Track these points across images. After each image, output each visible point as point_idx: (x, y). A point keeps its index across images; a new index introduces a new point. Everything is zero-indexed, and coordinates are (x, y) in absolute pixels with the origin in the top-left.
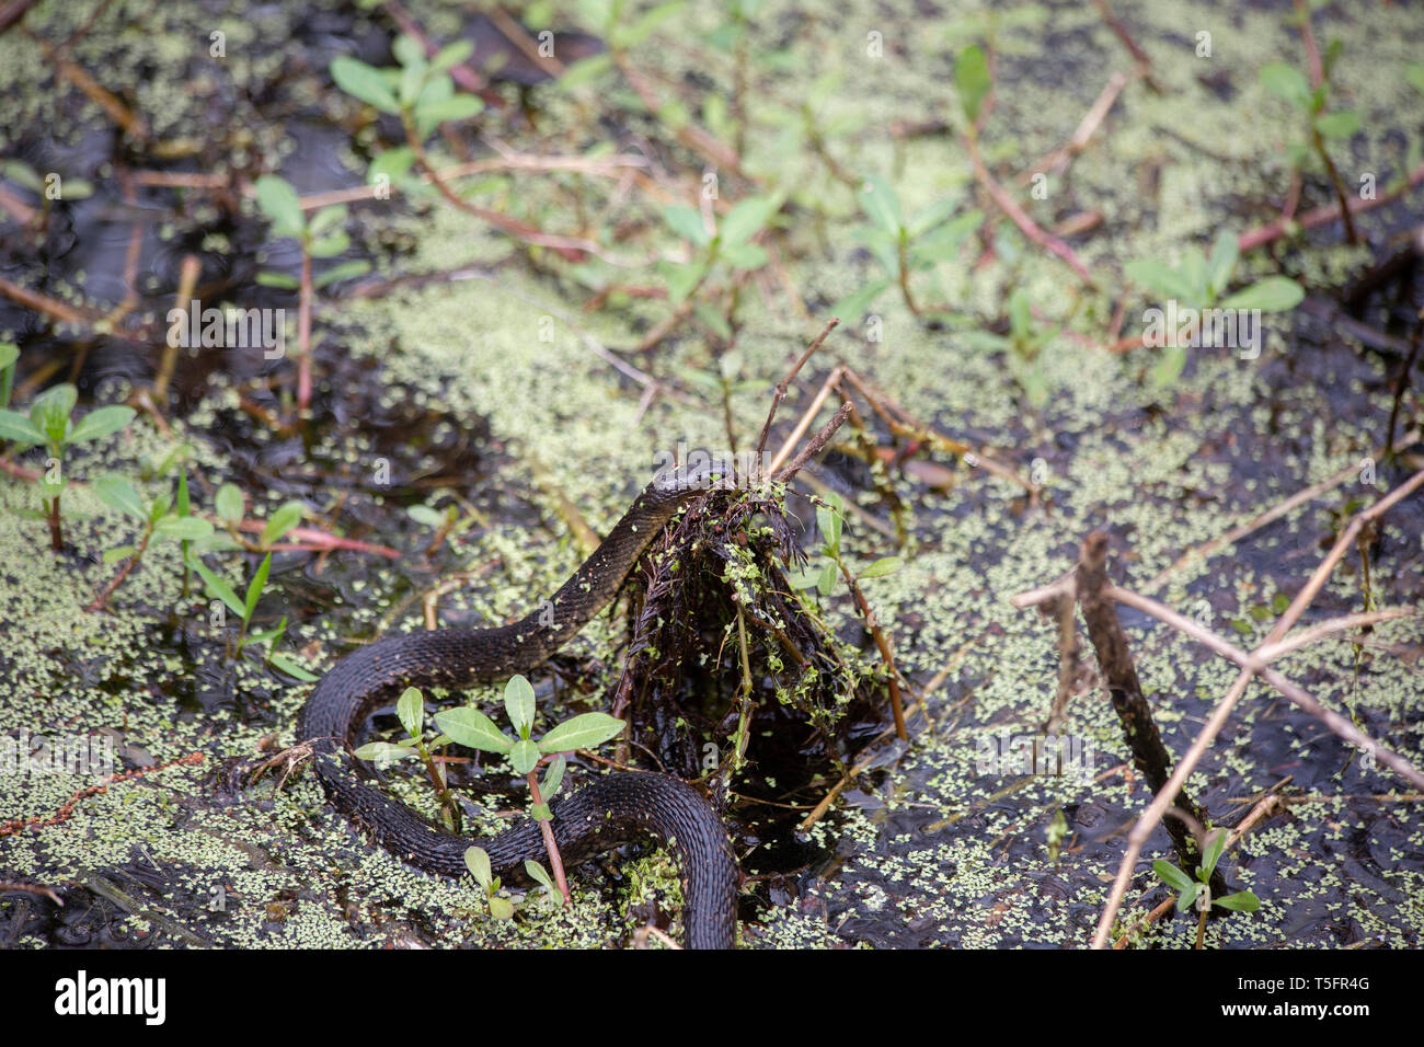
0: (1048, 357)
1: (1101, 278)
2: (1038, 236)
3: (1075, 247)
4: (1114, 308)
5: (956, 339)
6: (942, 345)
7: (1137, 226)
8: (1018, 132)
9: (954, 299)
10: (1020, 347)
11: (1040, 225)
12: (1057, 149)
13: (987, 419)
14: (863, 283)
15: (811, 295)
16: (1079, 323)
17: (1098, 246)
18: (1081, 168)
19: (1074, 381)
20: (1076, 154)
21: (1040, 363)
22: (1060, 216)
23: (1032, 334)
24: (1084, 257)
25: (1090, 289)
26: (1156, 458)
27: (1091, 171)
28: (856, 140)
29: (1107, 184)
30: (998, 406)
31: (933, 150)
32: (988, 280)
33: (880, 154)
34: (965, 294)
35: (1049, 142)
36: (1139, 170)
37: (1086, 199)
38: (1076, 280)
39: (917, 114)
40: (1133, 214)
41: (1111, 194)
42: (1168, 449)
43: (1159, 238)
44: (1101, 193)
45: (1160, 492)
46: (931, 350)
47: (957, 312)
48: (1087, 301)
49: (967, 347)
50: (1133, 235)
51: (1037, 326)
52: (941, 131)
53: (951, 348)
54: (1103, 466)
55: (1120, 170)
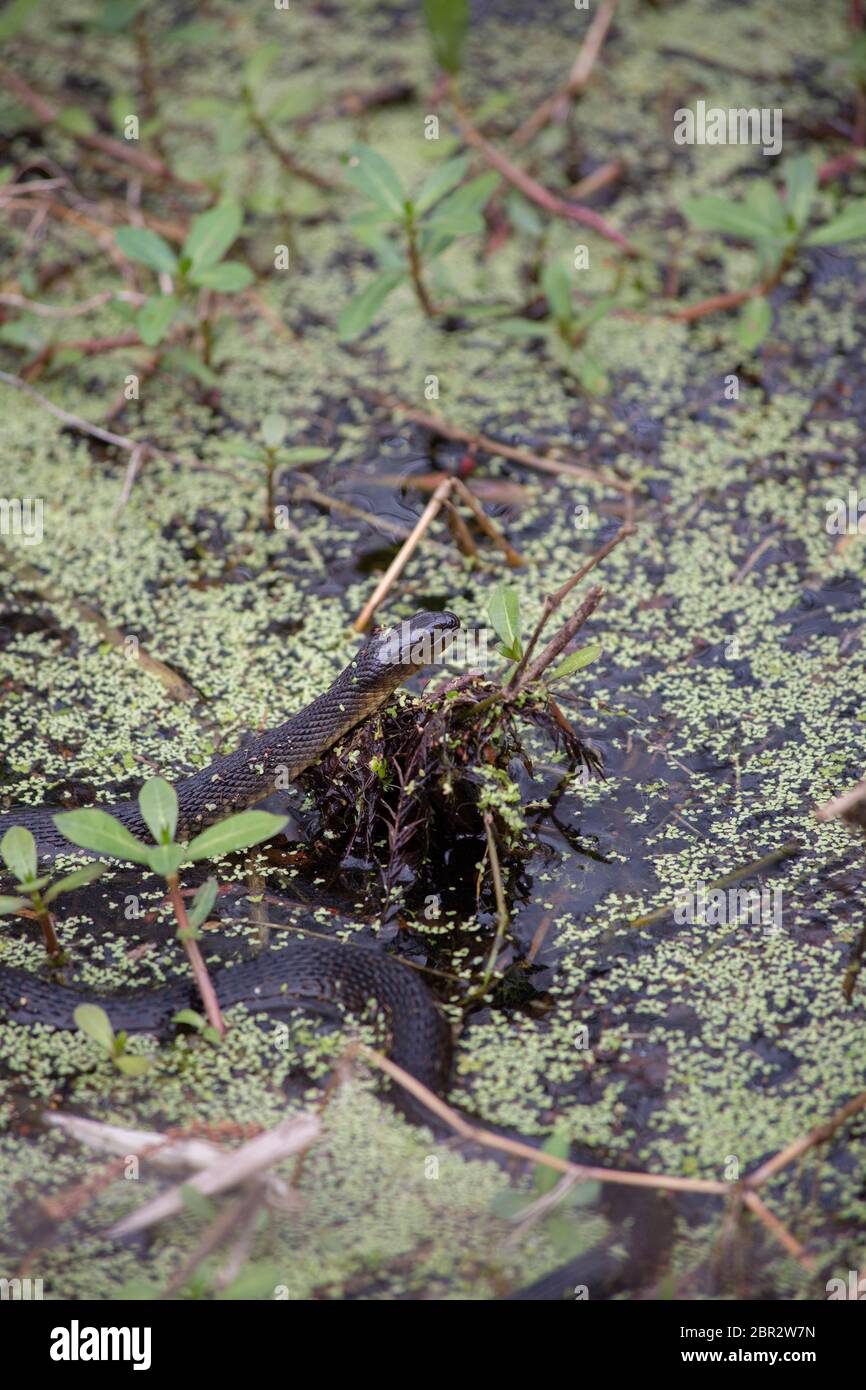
0: (597, 337)
1: (641, 241)
2: (552, 202)
3: (601, 212)
4: (665, 272)
5: (481, 335)
6: (465, 345)
7: (668, 172)
8: (498, 85)
9: (470, 292)
10: (564, 331)
11: (552, 190)
12: (549, 95)
13: (546, 417)
14: (350, 290)
15: (294, 313)
16: (630, 296)
17: (627, 205)
18: (583, 114)
19: (635, 360)
20: (576, 97)
21: (590, 347)
22: (574, 176)
23: (574, 316)
24: (613, 221)
25: (633, 257)
26: (764, 429)
27: (598, 115)
28: (303, 125)
29: (622, 128)
30: (552, 400)
31: (397, 123)
32: (506, 264)
33: (334, 136)
34: (480, 285)
35: (536, 89)
36: (657, 106)
37: (598, 149)
38: (611, 250)
39: (368, 83)
40: (660, 160)
41: (630, 138)
42: (775, 414)
43: (700, 182)
44: (614, 139)
45: (779, 464)
46: (454, 353)
47: (476, 304)
48: (630, 271)
49: (498, 342)
50: (666, 183)
51: (578, 306)
52: (401, 98)
53: (476, 345)
54: (701, 446)
55: (632, 109)
